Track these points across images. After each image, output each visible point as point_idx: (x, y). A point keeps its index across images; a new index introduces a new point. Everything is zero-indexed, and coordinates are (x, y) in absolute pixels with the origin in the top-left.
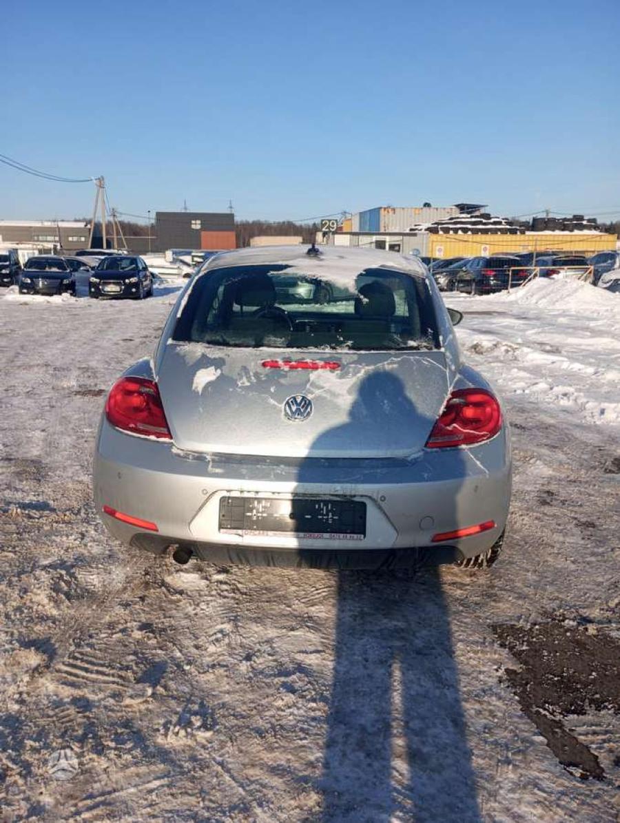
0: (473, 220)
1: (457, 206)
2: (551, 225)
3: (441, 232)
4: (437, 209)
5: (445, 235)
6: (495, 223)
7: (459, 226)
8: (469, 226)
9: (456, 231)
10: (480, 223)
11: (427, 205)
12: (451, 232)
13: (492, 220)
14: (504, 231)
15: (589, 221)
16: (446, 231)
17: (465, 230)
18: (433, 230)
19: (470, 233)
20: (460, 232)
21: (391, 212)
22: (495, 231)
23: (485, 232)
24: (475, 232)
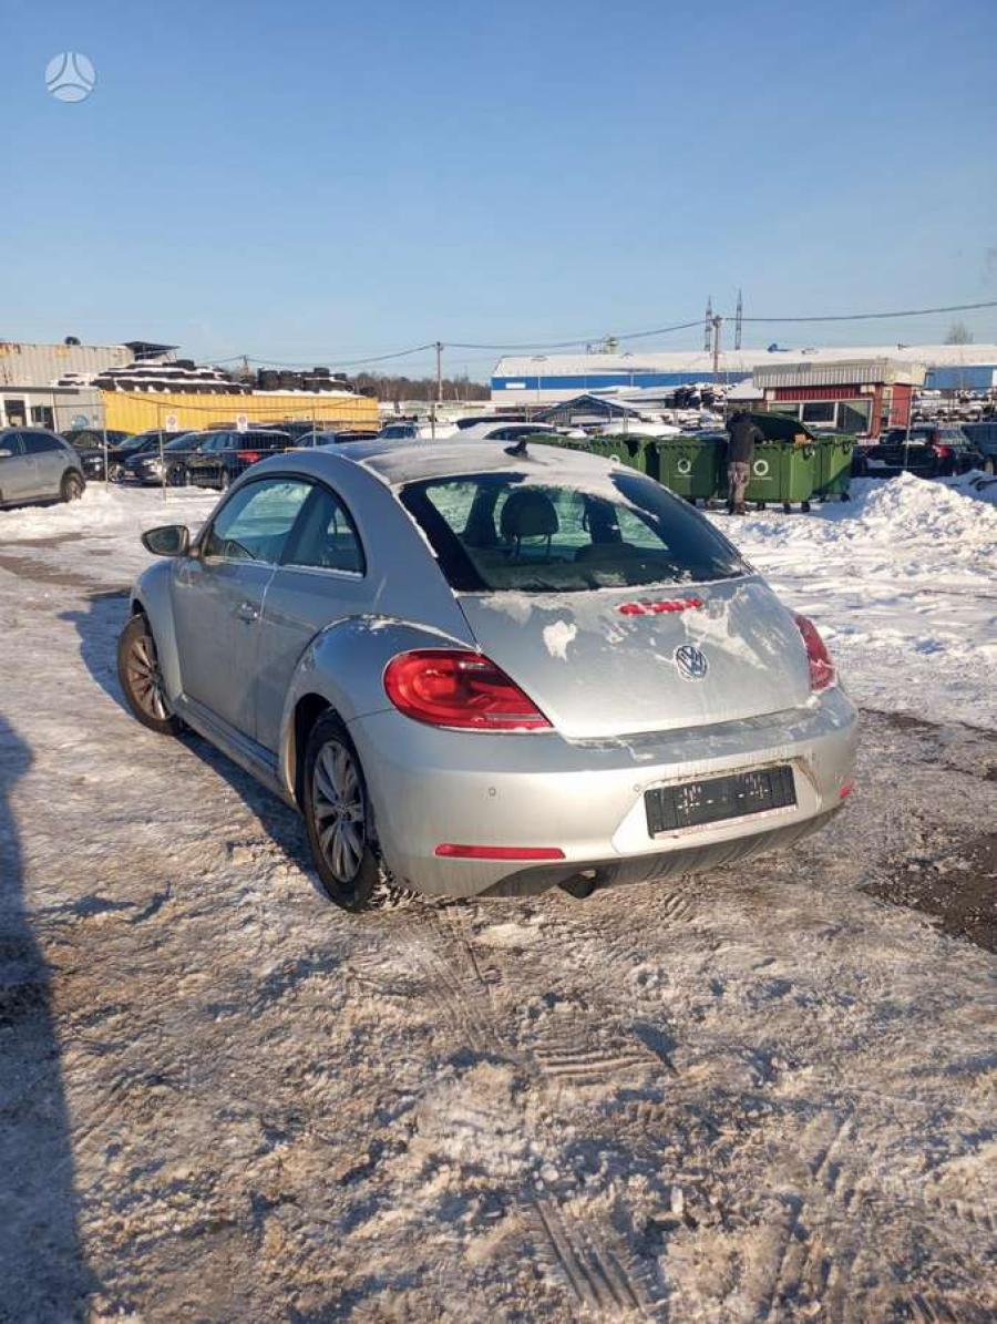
0: (169, 370)
1: (128, 345)
2: (286, 381)
3: (119, 389)
4: (95, 349)
5: (127, 393)
6: (204, 376)
7: (147, 379)
8: (165, 380)
9: (144, 386)
10: (181, 375)
11: (71, 341)
12: (137, 389)
13: (199, 372)
14: (220, 390)
15: (336, 376)
16: (129, 386)
17: (160, 387)
18: (105, 384)
19: (167, 391)
20: (151, 389)
21: (13, 351)
22: (206, 389)
23: (192, 389)
24: (176, 389)
